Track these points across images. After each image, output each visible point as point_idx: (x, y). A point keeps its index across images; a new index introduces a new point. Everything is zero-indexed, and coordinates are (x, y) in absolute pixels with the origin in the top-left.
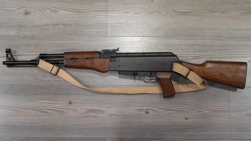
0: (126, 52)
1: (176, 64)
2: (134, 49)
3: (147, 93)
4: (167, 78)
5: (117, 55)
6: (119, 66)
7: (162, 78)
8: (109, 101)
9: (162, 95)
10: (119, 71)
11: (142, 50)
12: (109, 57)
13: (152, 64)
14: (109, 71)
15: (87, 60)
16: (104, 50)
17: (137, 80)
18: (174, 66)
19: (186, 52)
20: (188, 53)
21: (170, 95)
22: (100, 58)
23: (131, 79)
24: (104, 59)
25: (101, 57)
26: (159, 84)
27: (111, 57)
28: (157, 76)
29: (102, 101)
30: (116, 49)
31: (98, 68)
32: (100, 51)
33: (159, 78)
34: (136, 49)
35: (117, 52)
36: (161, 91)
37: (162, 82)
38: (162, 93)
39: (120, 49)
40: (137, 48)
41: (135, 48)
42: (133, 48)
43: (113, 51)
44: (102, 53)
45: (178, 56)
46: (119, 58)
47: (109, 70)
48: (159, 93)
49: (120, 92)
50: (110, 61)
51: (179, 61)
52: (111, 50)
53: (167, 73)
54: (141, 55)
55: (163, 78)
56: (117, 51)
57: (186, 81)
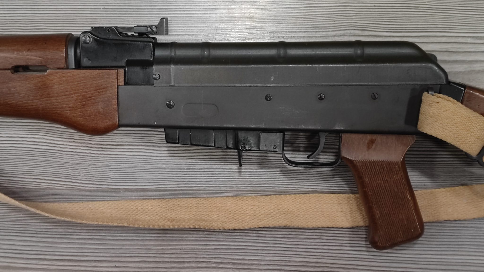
0: (201, 39)
1: (439, 100)
2: (240, 25)
3: (295, 224)
4: (389, 164)
5: (159, 53)
6: (169, 106)
7: (364, 163)
8: (127, 259)
9: (363, 234)
10: (167, 128)
11: (274, 29)
12: (123, 63)
13: (321, 99)
14: (120, 126)
15: (16, 76)
16: (96, 31)
17: (251, 164)
18: (424, 108)
19: (469, 40)
20: (476, 46)
21: (399, 240)
22: (78, 65)
23: (224, 159)
24: (96, 72)
25: (85, 62)
26: (348, 182)
27: (130, 63)
28: (345, 154)
29: (95, 261)
30: (151, 27)
31: (68, 113)
32: (76, 33)
33: (351, 162)
34: (248, 24)
35: (161, 39)
36: (358, 214)
37: (367, 180)
38: (362, 223)
39: (172, 27)
40: (251, 19)
41: (241, 19)
42: (232, 19)
43: (141, 34)
44: (85, 42)
45: (440, 57)
46: (167, 67)
47: (123, 122)
48: (348, 225)
49: (173, 220)
50: (126, 83)
51: (449, 82)
52: (130, 29)
53: (392, 139)
54: (272, 52)
55: (373, 164)
56: (157, 33)
57: (467, 169)
